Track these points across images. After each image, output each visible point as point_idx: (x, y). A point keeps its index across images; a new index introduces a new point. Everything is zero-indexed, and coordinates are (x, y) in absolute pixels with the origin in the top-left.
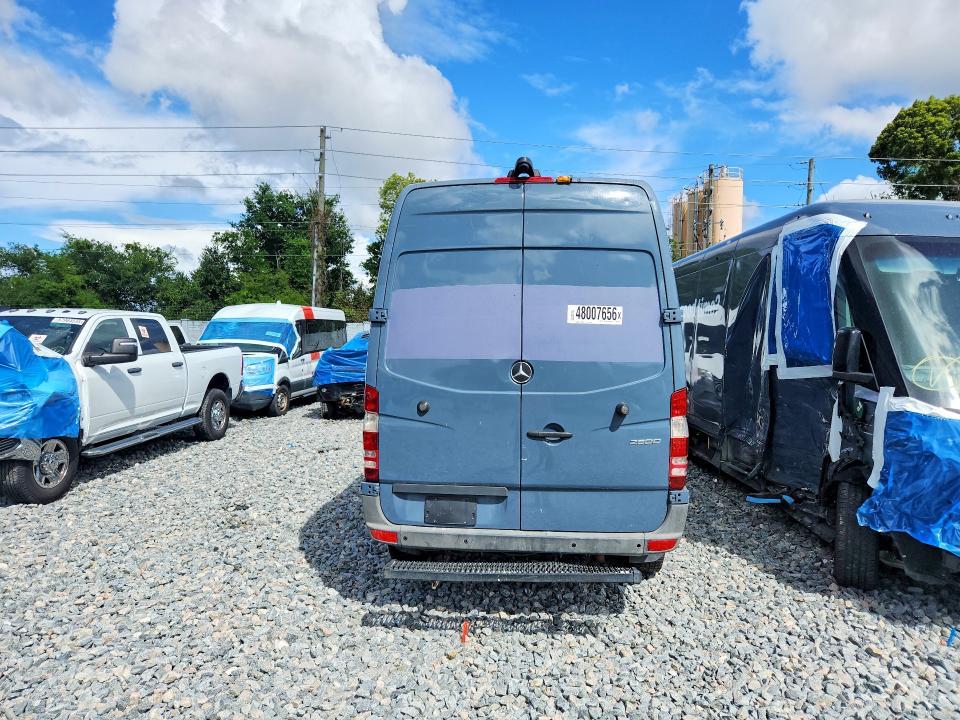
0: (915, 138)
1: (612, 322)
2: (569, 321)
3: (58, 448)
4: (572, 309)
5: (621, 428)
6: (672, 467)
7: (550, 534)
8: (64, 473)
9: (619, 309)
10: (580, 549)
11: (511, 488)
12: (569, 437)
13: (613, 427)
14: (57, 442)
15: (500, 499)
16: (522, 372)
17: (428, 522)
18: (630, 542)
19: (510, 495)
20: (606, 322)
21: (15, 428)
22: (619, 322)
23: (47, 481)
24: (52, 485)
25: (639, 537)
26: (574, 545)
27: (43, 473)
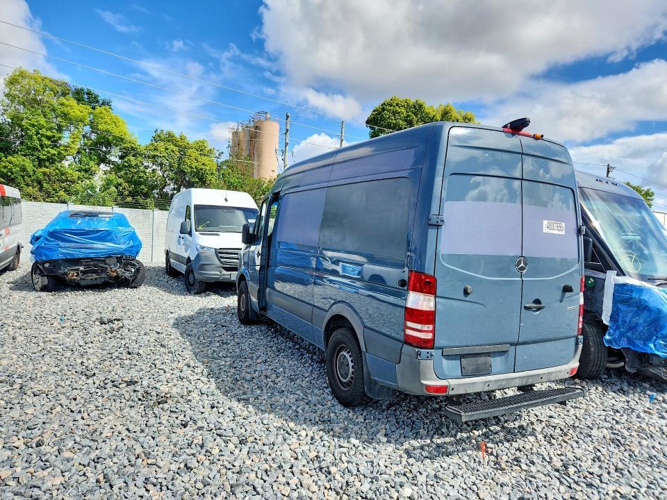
0: (392, 120)
1: (561, 233)
2: (544, 231)
4: (545, 223)
5: (564, 300)
9: (563, 225)
11: (512, 344)
12: (543, 307)
13: (561, 300)
15: (505, 352)
16: (522, 265)
17: (464, 376)
18: (565, 371)
19: (510, 349)
25: (567, 367)
26: (541, 378)
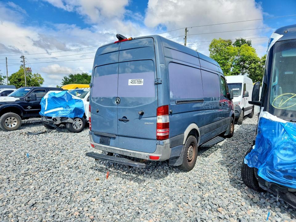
1: (140, 84)
2: (129, 85)
3: (80, 120)
4: (130, 80)
5: (142, 119)
6: (157, 132)
7: (125, 150)
8: (81, 126)
9: (142, 80)
10: (132, 156)
11: (116, 135)
12: (128, 121)
13: (140, 118)
14: (79, 119)
15: (114, 138)
16: (117, 101)
18: (144, 155)
19: (117, 137)
20: (139, 84)
21: (67, 115)
22: (142, 84)
23: (77, 128)
24: (78, 129)
25: (147, 154)
26: (130, 154)
27: (76, 126)
